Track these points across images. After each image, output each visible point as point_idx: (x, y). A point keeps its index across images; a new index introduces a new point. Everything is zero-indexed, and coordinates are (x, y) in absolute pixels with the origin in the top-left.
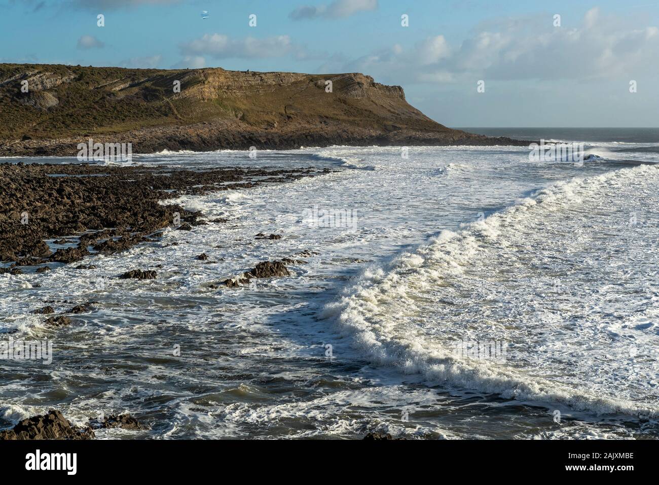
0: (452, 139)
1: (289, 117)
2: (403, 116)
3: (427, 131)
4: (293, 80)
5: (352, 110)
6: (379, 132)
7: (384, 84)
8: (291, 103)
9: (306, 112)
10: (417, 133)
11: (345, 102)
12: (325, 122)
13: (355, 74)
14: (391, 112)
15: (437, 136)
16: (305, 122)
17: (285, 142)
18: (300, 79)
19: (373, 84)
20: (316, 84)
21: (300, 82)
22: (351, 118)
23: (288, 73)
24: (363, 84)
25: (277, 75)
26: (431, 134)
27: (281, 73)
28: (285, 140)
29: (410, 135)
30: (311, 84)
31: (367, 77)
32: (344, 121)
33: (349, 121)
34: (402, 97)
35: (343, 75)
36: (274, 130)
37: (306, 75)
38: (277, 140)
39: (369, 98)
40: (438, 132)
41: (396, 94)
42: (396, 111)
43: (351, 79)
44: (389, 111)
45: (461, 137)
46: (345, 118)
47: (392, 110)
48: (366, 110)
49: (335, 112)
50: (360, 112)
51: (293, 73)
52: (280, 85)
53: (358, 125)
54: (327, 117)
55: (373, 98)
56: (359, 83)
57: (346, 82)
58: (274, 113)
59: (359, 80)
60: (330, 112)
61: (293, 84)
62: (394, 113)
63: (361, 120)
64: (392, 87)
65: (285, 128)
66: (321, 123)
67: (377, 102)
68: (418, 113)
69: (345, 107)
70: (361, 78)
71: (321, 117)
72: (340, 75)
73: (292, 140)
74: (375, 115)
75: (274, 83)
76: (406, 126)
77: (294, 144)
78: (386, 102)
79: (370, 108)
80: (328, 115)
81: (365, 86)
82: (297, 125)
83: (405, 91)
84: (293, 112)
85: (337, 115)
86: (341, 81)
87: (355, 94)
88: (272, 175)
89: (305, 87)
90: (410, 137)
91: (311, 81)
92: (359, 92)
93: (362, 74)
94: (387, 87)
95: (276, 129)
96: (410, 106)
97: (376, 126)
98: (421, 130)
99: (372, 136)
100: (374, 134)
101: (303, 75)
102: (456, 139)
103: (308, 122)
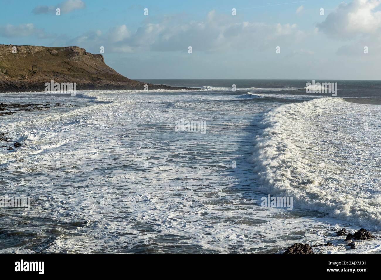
0: (132, 86)
1: (35, 73)
2: (103, 72)
3: (118, 81)
4: (37, 50)
5: (73, 69)
6: (89, 82)
7: (92, 53)
8: (35, 64)
9: (45, 69)
10: (112, 82)
11: (68, 64)
12: (56, 75)
13: (75, 47)
14: (96, 70)
15: (124, 84)
16: (44, 75)
17: (33, 88)
18: (41, 50)
19: (85, 53)
20: (51, 53)
21: (41, 51)
22: (72, 73)
23: (34, 46)
24: (79, 53)
25: (27, 47)
26: (120, 83)
27: (30, 46)
28: (32, 86)
29: (107, 83)
30: (48, 53)
31: (82, 49)
32: (68, 75)
33: (70, 75)
34: (102, 61)
35: (67, 48)
36: (25, 80)
37: (45, 48)
38: (27, 86)
39: (83, 61)
40: (124, 81)
41: (99, 59)
42: (99, 69)
43: (72, 50)
44: (95, 69)
45: (137, 84)
46: (69, 73)
47: (97, 68)
48: (81, 68)
49: (63, 70)
50: (78, 70)
51: (37, 46)
52: (29, 53)
53: (77, 77)
54: (58, 73)
55: (85, 62)
56: (76, 52)
57: (69, 52)
58: (25, 70)
59: (77, 51)
60: (60, 70)
61: (37, 52)
62: (98, 70)
63: (78, 75)
64: (97, 55)
65: (32, 79)
66: (54, 76)
67: (87, 64)
68: (112, 70)
69: (69, 66)
70: (78, 50)
71: (54, 72)
72: (66, 47)
73: (36, 86)
74: (86, 71)
75: (25, 52)
76: (105, 78)
77: (38, 88)
78: (93, 64)
79: (84, 67)
80: (58, 71)
81: (81, 54)
82: (40, 77)
83: (104, 57)
84: (37, 69)
85: (64, 71)
86: (66, 51)
87: (75, 59)
88: (24, 107)
89: (44, 54)
90: (108, 84)
91: (48, 51)
92: (77, 57)
93: (78, 47)
94: (93, 55)
95: (27, 80)
96: (107, 66)
97: (87, 78)
98: (114, 80)
99: (85, 84)
100: (86, 83)
101: (43, 47)
102: (135, 85)
103: (46, 75)
